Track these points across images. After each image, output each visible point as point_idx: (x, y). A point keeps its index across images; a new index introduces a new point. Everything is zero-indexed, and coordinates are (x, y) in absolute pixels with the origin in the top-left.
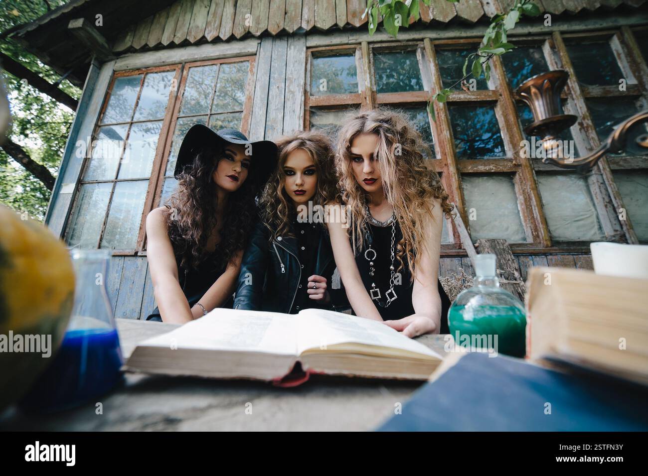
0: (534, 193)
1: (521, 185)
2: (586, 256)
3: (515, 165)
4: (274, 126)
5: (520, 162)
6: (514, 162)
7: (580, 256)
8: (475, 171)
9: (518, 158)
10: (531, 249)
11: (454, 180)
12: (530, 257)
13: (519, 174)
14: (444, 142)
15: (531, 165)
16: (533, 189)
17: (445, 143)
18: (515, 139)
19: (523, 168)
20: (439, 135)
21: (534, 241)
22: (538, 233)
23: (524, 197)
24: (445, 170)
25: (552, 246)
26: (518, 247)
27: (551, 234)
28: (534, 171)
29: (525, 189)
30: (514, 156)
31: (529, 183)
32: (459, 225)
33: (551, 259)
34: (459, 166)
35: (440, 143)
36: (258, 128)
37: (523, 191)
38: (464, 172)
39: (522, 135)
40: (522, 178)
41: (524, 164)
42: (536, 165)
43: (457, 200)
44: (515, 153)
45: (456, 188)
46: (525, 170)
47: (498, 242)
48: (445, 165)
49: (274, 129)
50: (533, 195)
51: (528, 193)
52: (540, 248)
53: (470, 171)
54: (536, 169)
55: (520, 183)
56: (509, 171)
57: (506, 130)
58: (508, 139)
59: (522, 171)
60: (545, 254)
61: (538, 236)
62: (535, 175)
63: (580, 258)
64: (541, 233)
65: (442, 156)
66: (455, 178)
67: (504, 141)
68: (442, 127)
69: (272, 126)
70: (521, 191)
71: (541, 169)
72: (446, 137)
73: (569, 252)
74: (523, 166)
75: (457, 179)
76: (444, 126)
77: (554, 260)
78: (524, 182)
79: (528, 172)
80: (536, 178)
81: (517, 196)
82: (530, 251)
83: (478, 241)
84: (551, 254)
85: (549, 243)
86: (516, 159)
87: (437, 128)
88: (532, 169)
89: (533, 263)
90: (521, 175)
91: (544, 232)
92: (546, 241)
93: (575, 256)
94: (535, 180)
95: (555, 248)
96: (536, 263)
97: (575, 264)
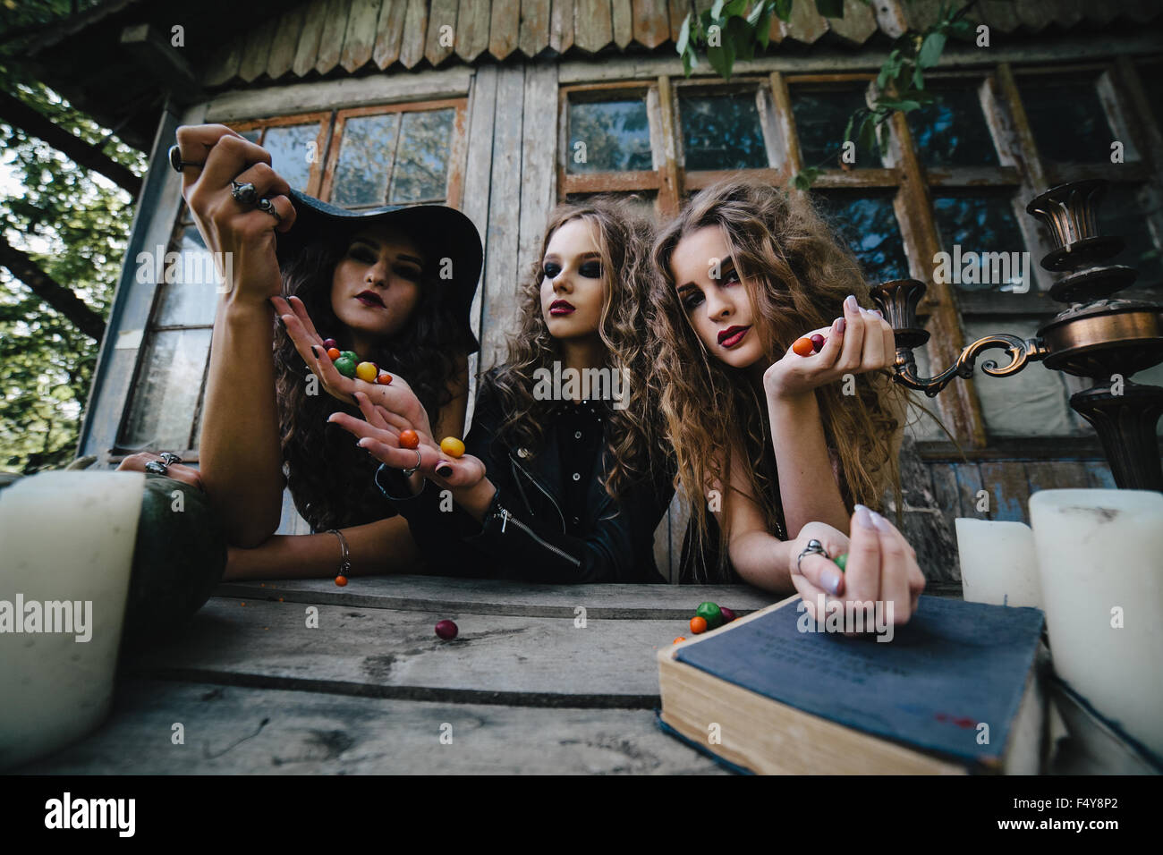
1: (938, 338)
2: (1045, 463)
3: (927, 303)
4: (504, 230)
5: (936, 295)
6: (926, 298)
7: (1036, 464)
9: (933, 291)
12: (951, 466)
13: (935, 319)
15: (954, 304)
16: (957, 347)
18: (929, 257)
19: (941, 309)
21: (958, 436)
22: (965, 424)
23: (942, 360)
25: (989, 446)
26: (930, 447)
27: (986, 424)
28: (960, 315)
29: (944, 346)
31: (951, 336)
33: (987, 470)
37: (942, 349)
40: (939, 325)
41: (944, 302)
42: (963, 305)
46: (944, 312)
49: (504, 233)
51: (949, 352)
52: (969, 449)
54: (964, 311)
55: (935, 336)
57: (912, 241)
58: (917, 256)
59: (940, 313)
60: (977, 460)
61: (965, 428)
62: (961, 321)
63: (1035, 467)
64: (971, 424)
67: (909, 260)
69: (499, 229)
70: (937, 350)
71: (973, 311)
73: (1017, 456)
74: (940, 306)
77: (990, 471)
78: (943, 334)
79: (951, 315)
80: (962, 327)
81: (931, 357)
82: (950, 456)
84: (986, 460)
85: (983, 441)
88: (958, 310)
89: (957, 476)
90: (938, 321)
91: (976, 422)
92: (979, 436)
93: (1026, 464)
94: (961, 331)
95: (994, 449)
96: (960, 476)
97: (1027, 477)
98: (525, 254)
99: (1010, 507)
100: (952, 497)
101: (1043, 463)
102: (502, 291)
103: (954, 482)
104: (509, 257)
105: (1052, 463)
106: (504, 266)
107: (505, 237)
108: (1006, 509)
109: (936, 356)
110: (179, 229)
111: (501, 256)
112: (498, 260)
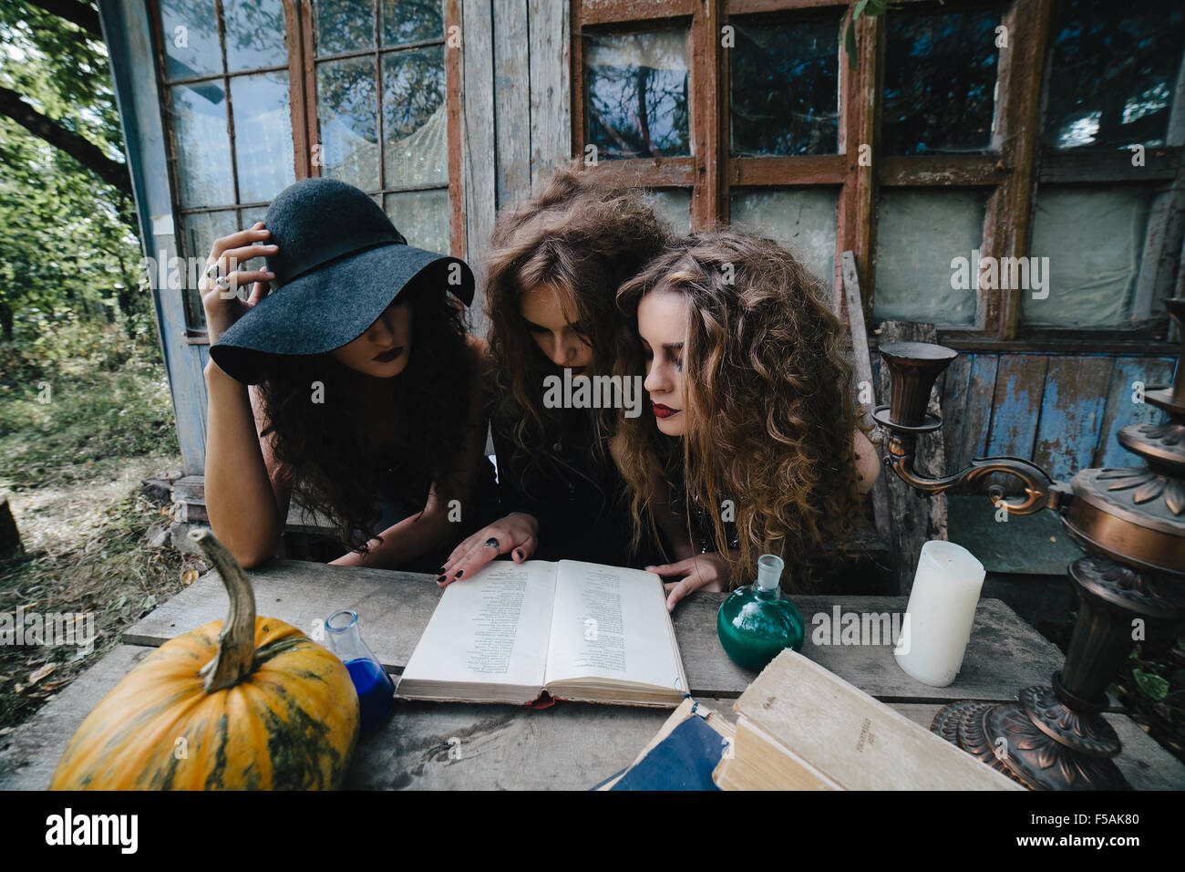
0: (1017, 236)
1: (998, 215)
2: (1072, 358)
3: (1000, 168)
4: (513, 80)
5: (1013, 163)
6: (999, 164)
7: (1062, 358)
8: (910, 184)
9: (1012, 153)
10: (975, 341)
11: (862, 204)
12: (970, 357)
13: (1001, 192)
14: (859, 113)
15: (1034, 169)
16: (1018, 226)
17: (862, 118)
18: (1022, 106)
19: (1014, 179)
20: (851, 97)
21: (986, 327)
22: (998, 314)
23: (995, 240)
24: (849, 180)
25: (1017, 338)
26: (952, 337)
27: (1023, 315)
28: (1036, 185)
29: (1003, 224)
30: (1004, 149)
31: (1015, 213)
32: (852, 299)
33: (1007, 362)
34: (880, 172)
35: (850, 116)
36: (480, 85)
37: (999, 228)
38: (887, 184)
39: (1040, 94)
40: (1006, 200)
41: (1020, 168)
42: (1046, 170)
43: (861, 244)
44: (1010, 142)
45: (864, 222)
46: (1017, 180)
47: (917, 328)
48: (853, 168)
49: (513, 85)
50: (1014, 239)
51: (1006, 232)
52: (994, 340)
53: (901, 183)
54: (1043, 179)
55: (996, 212)
56: (981, 183)
57: (1008, 80)
58: (1005, 105)
59: (1010, 184)
60: (999, 353)
61: (997, 319)
62: (1035, 192)
63: (1061, 361)
64: (1005, 316)
65: (848, 148)
66: (866, 200)
67: (996, 107)
68: (862, 77)
69: (507, 80)
70: (994, 228)
71: (1055, 179)
72: (866, 104)
73: (1043, 350)
74: (1015, 175)
75: (869, 201)
76: (867, 76)
77: (1010, 363)
78: (1006, 209)
79: (1022, 188)
80: (1034, 200)
81: (984, 235)
82: (972, 347)
83: (884, 324)
84: (1009, 353)
85: (1012, 333)
86: (1006, 154)
87: (850, 79)
88: (1033, 178)
89: (972, 367)
90: (1005, 192)
91: (1010, 313)
92: (1009, 328)
93: (1051, 358)
94: (1030, 205)
95: (1021, 342)
96: (976, 367)
97: (1047, 371)
98: (537, 111)
99: (1017, 400)
100: (962, 387)
101: (1069, 358)
102: (516, 159)
103: (968, 374)
104: (521, 117)
105: (1080, 358)
106: (516, 128)
107: (514, 89)
108: (1013, 400)
109: (990, 235)
110: (165, 91)
111: (512, 115)
112: (509, 120)
